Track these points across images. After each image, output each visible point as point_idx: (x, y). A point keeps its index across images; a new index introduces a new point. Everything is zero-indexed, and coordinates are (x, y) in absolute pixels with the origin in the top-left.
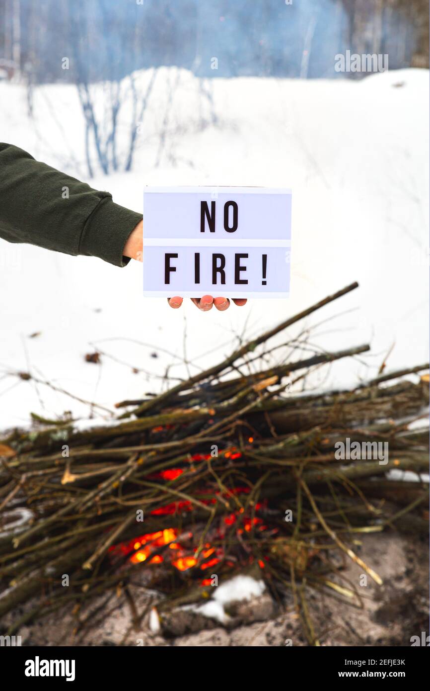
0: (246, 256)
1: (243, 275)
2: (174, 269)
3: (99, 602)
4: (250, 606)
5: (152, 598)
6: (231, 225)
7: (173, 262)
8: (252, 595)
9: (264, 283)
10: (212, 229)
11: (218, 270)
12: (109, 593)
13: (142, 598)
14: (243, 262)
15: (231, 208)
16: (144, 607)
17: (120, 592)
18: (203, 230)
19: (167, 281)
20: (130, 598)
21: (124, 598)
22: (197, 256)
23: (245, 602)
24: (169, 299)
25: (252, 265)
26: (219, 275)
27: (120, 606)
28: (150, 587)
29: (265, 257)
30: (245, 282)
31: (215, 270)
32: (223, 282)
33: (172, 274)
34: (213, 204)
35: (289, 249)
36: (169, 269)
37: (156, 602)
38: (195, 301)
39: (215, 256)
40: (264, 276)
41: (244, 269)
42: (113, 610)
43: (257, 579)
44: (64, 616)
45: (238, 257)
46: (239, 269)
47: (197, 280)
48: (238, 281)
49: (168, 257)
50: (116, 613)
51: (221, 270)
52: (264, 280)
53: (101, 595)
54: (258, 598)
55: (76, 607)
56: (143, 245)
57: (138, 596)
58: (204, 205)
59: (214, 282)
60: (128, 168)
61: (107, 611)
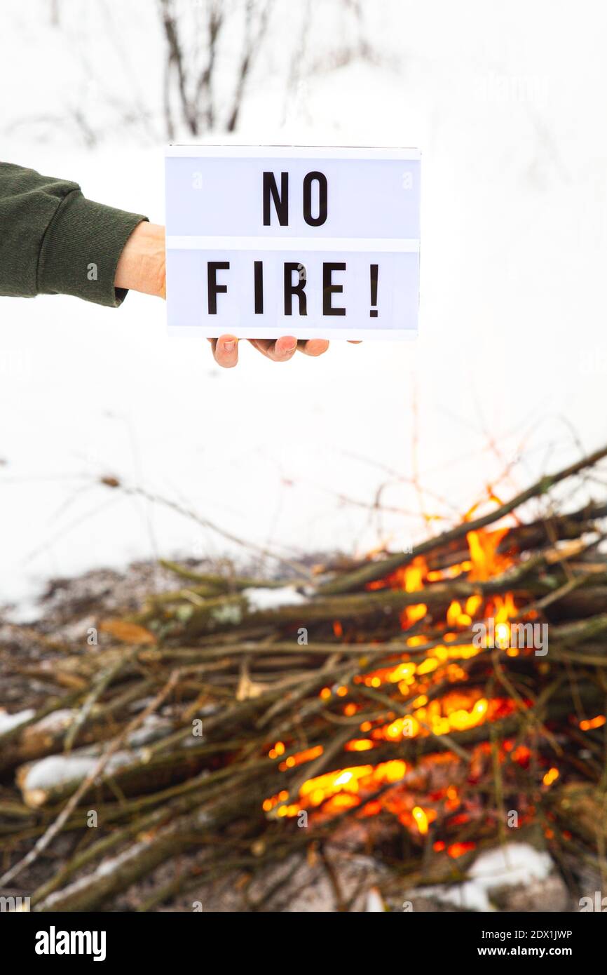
0: (342, 266)
1: (337, 301)
2: (223, 289)
3: (281, 872)
4: (529, 894)
5: (365, 872)
6: (315, 213)
7: (222, 277)
8: (532, 876)
9: (374, 314)
10: (284, 221)
11: (294, 291)
12: (295, 860)
13: (349, 869)
14: (337, 277)
15: (315, 184)
16: (354, 884)
17: (313, 857)
18: (267, 221)
19: (212, 309)
20: (329, 869)
21: (319, 870)
22: (259, 267)
23: (521, 887)
24: (214, 341)
25: (353, 283)
26: (295, 299)
27: (314, 882)
28: (360, 850)
29: (374, 269)
30: (341, 312)
31: (289, 290)
32: (303, 310)
33: (220, 296)
34: (285, 176)
35: (416, 256)
36: (215, 289)
37: (372, 878)
38: (259, 346)
39: (290, 268)
40: (374, 302)
41: (339, 289)
42: (303, 888)
43: (538, 849)
44: (222, 893)
45: (329, 268)
46: (329, 288)
47: (259, 309)
48: (328, 310)
49: (213, 267)
50: (307, 892)
51: (299, 290)
52: (374, 308)
53: (283, 860)
54: (542, 882)
55: (243, 879)
56: (166, 247)
57: (343, 867)
58: (268, 178)
59: (288, 311)
60: (232, 126)
61: (292, 889)
